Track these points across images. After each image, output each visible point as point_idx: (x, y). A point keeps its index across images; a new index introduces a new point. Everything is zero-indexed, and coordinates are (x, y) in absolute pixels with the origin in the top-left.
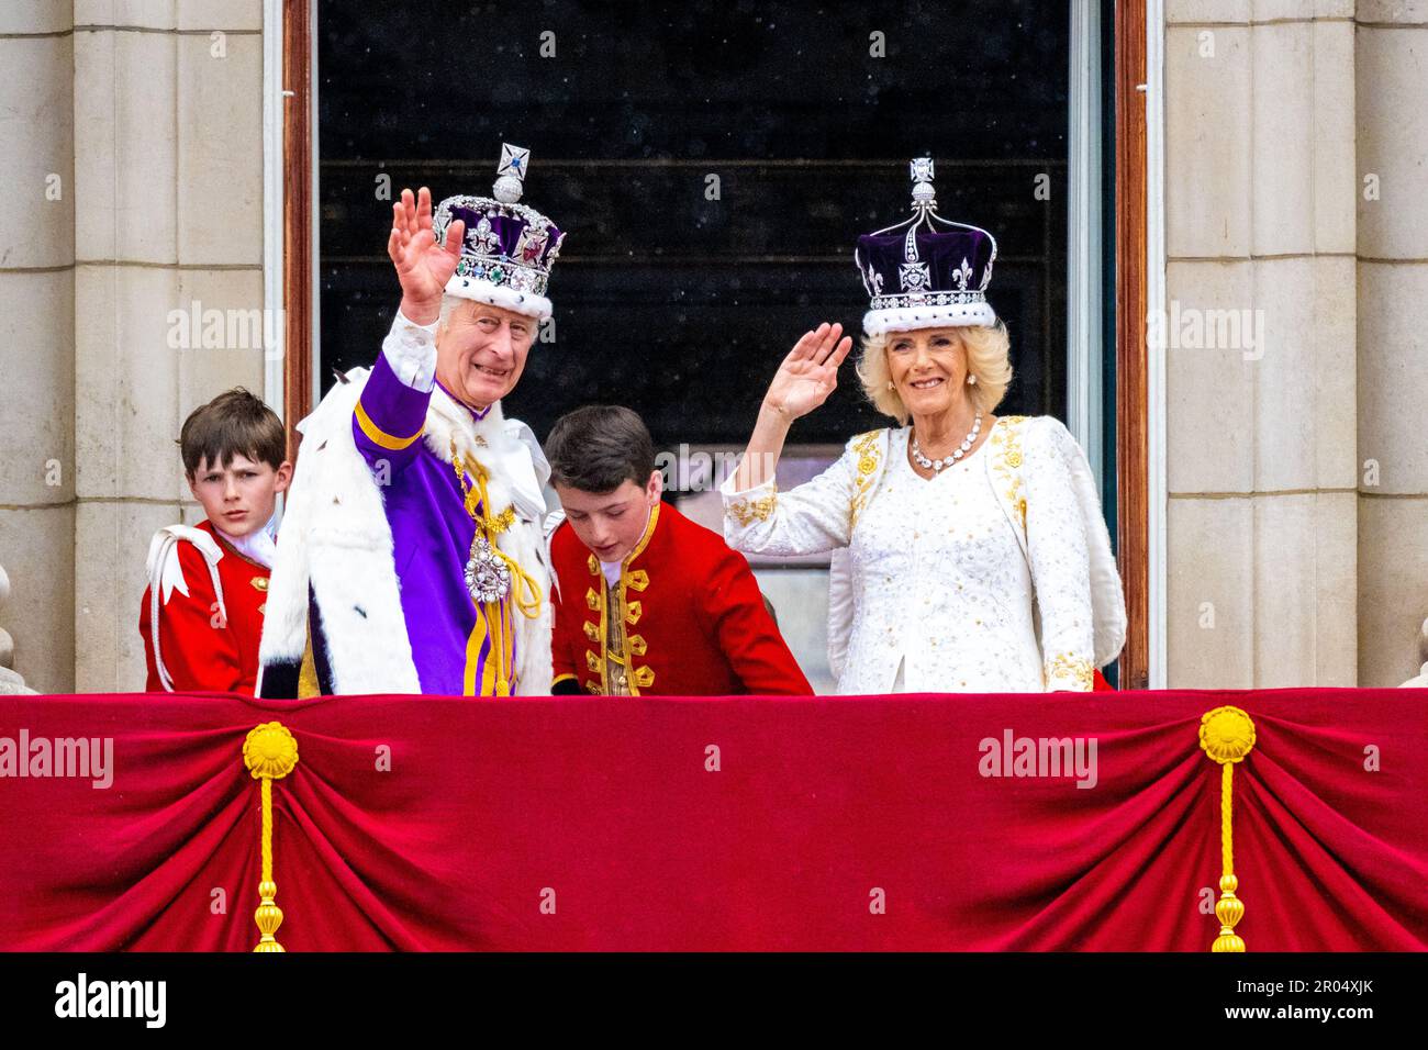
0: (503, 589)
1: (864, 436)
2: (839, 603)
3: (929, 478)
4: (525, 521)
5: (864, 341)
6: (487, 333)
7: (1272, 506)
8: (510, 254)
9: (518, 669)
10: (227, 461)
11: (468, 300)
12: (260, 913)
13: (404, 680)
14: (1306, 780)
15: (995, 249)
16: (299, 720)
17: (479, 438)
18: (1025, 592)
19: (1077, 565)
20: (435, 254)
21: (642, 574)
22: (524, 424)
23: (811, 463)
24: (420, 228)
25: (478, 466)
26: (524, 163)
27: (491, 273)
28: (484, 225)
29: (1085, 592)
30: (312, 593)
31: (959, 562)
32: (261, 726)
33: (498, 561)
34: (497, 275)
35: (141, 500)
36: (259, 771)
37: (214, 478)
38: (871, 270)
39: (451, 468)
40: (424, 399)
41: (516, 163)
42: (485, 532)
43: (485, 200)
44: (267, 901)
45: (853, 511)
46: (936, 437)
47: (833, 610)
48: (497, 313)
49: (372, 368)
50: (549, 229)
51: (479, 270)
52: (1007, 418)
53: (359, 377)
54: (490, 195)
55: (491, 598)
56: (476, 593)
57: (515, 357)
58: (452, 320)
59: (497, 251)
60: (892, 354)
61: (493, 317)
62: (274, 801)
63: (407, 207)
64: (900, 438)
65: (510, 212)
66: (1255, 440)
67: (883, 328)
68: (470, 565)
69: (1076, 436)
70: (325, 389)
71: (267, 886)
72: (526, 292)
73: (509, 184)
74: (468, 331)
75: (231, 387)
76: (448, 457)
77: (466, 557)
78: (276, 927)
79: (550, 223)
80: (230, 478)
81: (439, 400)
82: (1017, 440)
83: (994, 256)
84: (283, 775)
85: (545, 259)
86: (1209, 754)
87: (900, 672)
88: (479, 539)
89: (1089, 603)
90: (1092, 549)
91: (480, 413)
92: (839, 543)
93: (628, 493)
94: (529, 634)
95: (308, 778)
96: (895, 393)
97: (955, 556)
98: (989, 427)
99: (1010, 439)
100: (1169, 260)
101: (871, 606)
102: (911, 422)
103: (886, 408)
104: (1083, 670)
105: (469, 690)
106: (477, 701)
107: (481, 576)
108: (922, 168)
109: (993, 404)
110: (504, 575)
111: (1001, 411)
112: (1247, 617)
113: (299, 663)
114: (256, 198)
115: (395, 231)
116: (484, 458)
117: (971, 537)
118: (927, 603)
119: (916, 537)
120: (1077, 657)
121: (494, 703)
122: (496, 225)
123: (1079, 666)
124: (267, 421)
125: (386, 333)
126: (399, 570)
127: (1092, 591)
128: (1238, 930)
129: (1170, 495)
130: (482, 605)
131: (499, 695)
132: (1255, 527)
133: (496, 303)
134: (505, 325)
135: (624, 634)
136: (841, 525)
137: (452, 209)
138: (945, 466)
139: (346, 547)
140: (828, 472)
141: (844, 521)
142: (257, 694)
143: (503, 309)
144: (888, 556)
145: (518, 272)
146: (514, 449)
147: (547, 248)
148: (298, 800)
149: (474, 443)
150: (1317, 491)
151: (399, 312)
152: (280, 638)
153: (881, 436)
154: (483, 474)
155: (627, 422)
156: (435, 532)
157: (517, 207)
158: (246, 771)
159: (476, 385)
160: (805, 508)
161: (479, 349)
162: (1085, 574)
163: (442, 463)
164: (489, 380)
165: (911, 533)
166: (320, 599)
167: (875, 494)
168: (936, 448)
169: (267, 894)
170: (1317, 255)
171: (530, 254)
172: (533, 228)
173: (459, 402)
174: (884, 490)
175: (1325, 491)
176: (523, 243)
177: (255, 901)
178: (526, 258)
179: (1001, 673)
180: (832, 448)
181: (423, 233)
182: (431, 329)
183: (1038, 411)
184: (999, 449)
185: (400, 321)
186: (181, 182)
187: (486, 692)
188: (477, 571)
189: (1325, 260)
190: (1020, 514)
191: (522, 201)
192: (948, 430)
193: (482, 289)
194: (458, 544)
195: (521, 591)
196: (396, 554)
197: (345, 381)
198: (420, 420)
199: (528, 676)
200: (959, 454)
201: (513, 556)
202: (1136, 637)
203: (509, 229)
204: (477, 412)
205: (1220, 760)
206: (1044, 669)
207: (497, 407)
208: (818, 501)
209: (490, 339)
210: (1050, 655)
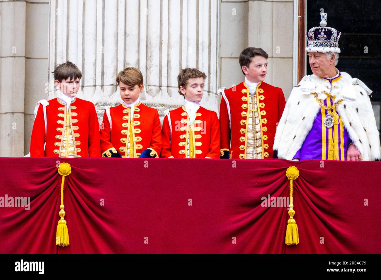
12: (289, 212)
16: (299, 166)
32: (290, 167)
36: (290, 177)
41: (324, 17)
44: (291, 209)
55: (329, 127)
62: (293, 185)
71: (291, 205)
73: (323, 23)
78: (293, 215)
84: (295, 179)
95: (301, 179)
107: (327, 122)
114: (292, 41)
158: (287, 178)
169: (291, 207)
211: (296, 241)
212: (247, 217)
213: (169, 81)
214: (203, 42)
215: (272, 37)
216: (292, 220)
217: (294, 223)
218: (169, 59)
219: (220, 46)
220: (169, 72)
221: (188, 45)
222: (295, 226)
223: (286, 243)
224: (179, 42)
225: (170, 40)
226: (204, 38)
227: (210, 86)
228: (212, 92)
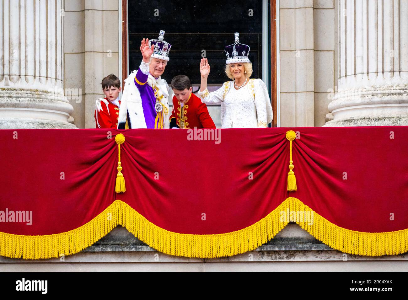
0: (161, 109)
1: (226, 82)
2: (222, 112)
3: (238, 90)
4: (165, 97)
5: (226, 65)
6: (158, 64)
7: (299, 94)
8: (161, 50)
9: (164, 123)
10: (110, 87)
11: (154, 58)
12: (118, 168)
13: (144, 126)
14: (305, 143)
15: (249, 49)
16: (125, 133)
17: (157, 83)
18: (255, 110)
19: (264, 105)
20: (149, 50)
21: (187, 106)
22: (165, 80)
23: (216, 87)
24: (146, 46)
25: (157, 88)
26: (164, 33)
27: (158, 53)
28: (157, 44)
29: (265, 110)
30: (127, 110)
31: (243, 105)
32: (118, 134)
33: (161, 104)
34: (159, 53)
35: (97, 94)
36: (118, 142)
37: (108, 90)
38: (227, 53)
39: (152, 88)
40: (147, 76)
41: (162, 33)
42: (158, 99)
43: (157, 40)
44: (119, 165)
45: (224, 96)
46: (239, 82)
47: (221, 113)
48: (159, 60)
49: (138, 70)
50: (168, 45)
51: (156, 52)
52: (252, 79)
53: (135, 72)
54: (158, 39)
55: (159, 111)
56: (157, 110)
57: (163, 68)
58: (151, 62)
59: (159, 49)
60: (231, 67)
61: (159, 61)
62: (121, 148)
63: (144, 42)
64: (233, 82)
65: (161, 42)
66: (296, 83)
67: (230, 63)
68: (156, 105)
69: (264, 82)
70: (130, 74)
71: (119, 163)
72: (164, 56)
73: (161, 37)
74: (154, 63)
75: (110, 74)
76: (151, 86)
77: (155, 104)
78: (121, 170)
79: (169, 44)
80: (110, 90)
81: (150, 76)
82: (253, 83)
83: (249, 50)
84: (122, 143)
85: (168, 50)
86: (288, 139)
87: (232, 125)
88: (157, 101)
89: (266, 112)
90: (267, 102)
91: (157, 78)
92: (222, 101)
93: (186, 91)
94: (166, 117)
95: (127, 143)
96: (232, 74)
97: (242, 104)
98: (248, 81)
99: (252, 83)
100: (280, 51)
101: (227, 113)
102: (235, 80)
103: (230, 77)
104: (265, 124)
105: (156, 128)
106: (157, 130)
107: (158, 107)
108: (237, 34)
109: (249, 77)
110: (162, 107)
111: (251, 78)
112: (294, 115)
113: (125, 123)
114: (117, 40)
115: (141, 45)
116: (158, 86)
117: (245, 100)
118: (237, 112)
119: (235, 100)
120: (263, 122)
121: (160, 130)
122: (159, 44)
123: (264, 123)
124: (117, 79)
125: (140, 64)
126: (143, 106)
127: (267, 110)
128: (293, 170)
129: (280, 93)
130: (158, 112)
131: (161, 128)
132: (296, 98)
133: (159, 58)
134: (161, 62)
135: (184, 116)
136: (222, 98)
137: (151, 42)
138: (240, 88)
139: (134, 102)
140: (220, 89)
141: (223, 97)
142: (118, 129)
143: (160, 59)
144: (230, 104)
145: (163, 53)
146: (163, 84)
147: (168, 48)
148: (125, 147)
149: (156, 83)
150: (307, 92)
151: (142, 61)
152: (121, 118)
153: (229, 82)
154: (158, 89)
155: (186, 78)
156: (149, 99)
157: (163, 41)
158: (116, 142)
159: (156, 73)
160: (215, 95)
161: (156, 66)
162: (265, 107)
163: (150, 87)
164: (158, 72)
165: (234, 100)
166: (129, 112)
167: (228, 92)
168: (239, 84)
169: (119, 164)
170: (307, 50)
171: (165, 49)
172: (165, 45)
173: (153, 76)
174: (230, 92)
175: (308, 92)
176: (164, 47)
177: (117, 165)
178: (164, 50)
179: (250, 125)
180: (221, 84)
181: (147, 47)
182: (148, 64)
183: (257, 78)
184: (250, 84)
185: (143, 62)
186: (104, 37)
187: (159, 128)
188: (157, 106)
189: (308, 51)
190: (254, 96)
191: (164, 40)
192: (241, 81)
193: (157, 56)
194: (153, 102)
195: (165, 110)
196: (142, 104)
197: (133, 73)
198: (146, 80)
199: (165, 124)
200: (243, 85)
201: (163, 103)
202: (275, 118)
203: (161, 45)
204: (156, 78)
205: (290, 140)
206: (258, 124)
207: (160, 77)
208: (218, 94)
209: (158, 65)
210: (259, 122)
211: (123, 189)
212: (86, 172)
213: (26, 71)
214: (51, 42)
215: (103, 37)
216: (120, 174)
217: (122, 176)
218: (26, 55)
219: (64, 44)
220: (26, 64)
221: (40, 44)
222: (123, 179)
223: (116, 191)
224: (33, 42)
225: (27, 41)
226: (52, 39)
227: (57, 75)
228: (58, 79)
